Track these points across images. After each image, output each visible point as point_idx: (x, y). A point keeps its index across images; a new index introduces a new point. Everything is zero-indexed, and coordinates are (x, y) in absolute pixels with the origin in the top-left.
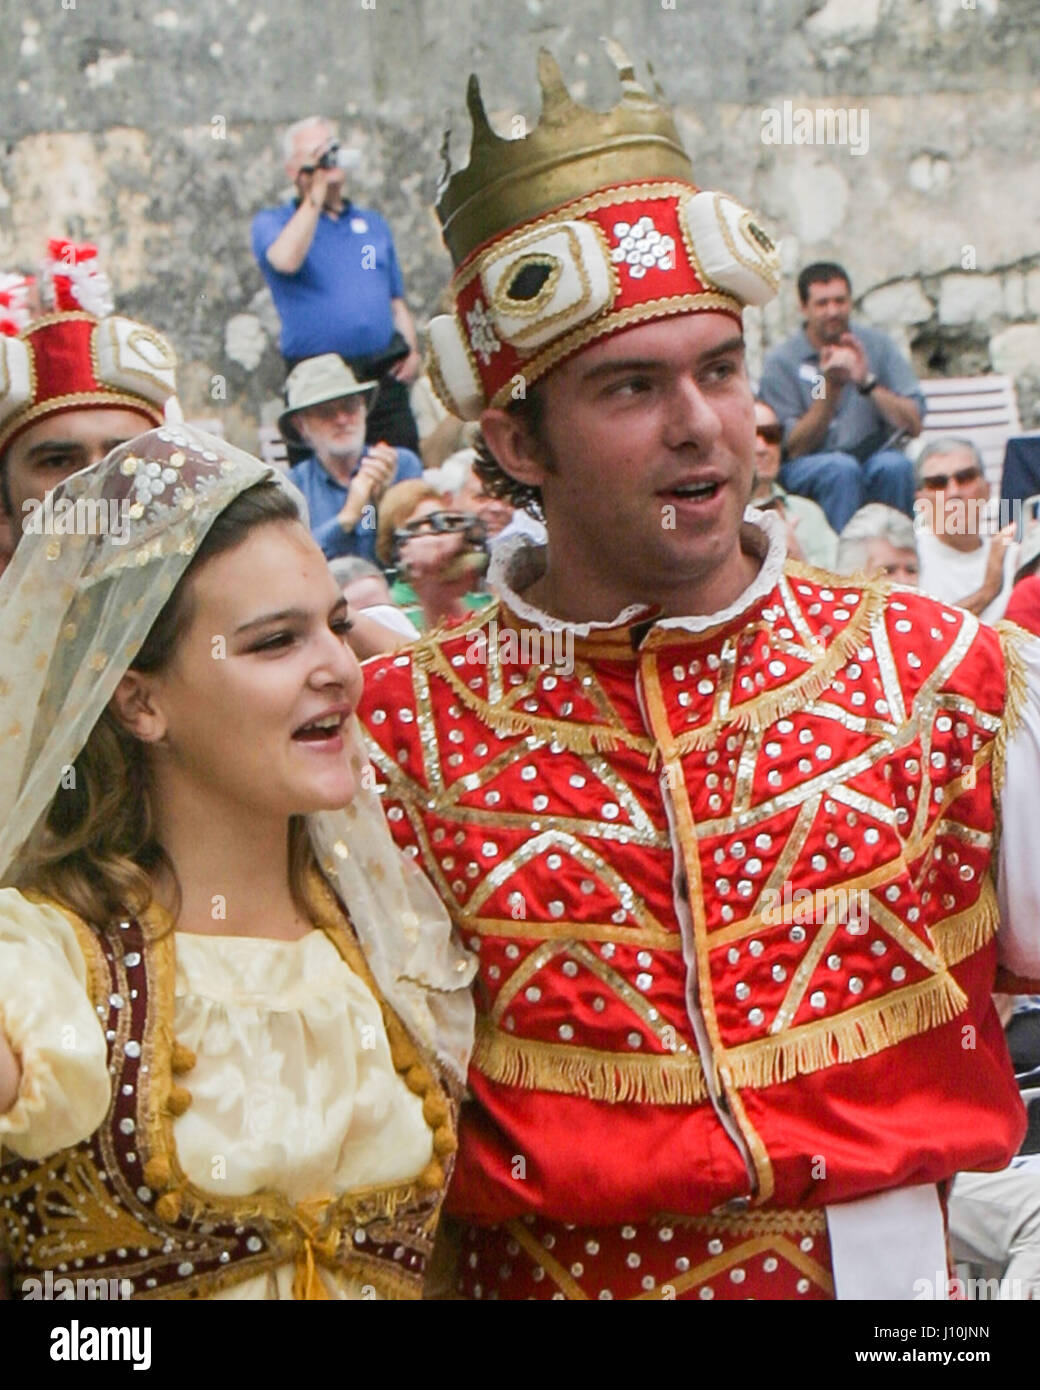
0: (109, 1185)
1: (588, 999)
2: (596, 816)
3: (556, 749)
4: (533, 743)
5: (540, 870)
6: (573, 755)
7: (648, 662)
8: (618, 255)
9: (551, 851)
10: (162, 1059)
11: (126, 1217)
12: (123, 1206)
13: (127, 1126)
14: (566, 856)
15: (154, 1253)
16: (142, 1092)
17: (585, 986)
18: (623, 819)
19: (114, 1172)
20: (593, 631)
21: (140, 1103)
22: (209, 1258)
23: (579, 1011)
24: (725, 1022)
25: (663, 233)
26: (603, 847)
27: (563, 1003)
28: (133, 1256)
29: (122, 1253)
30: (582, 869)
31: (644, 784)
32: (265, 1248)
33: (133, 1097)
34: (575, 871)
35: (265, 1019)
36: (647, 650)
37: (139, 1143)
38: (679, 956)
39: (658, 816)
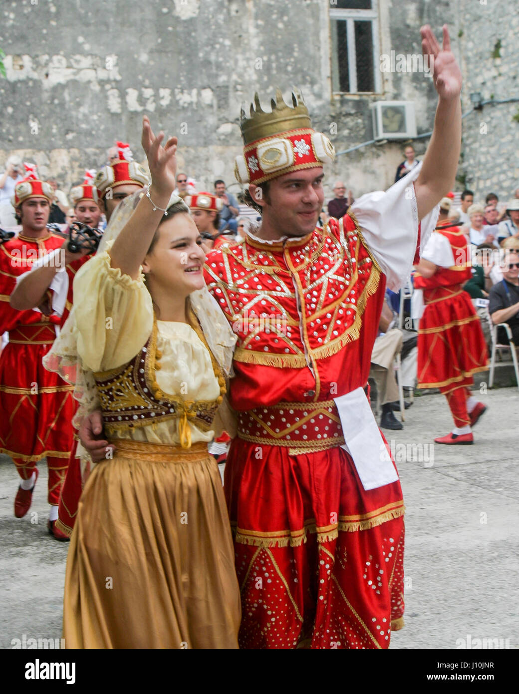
0: (135, 388)
1: (273, 340)
2: (275, 290)
3: (263, 273)
4: (257, 272)
5: (260, 305)
6: (269, 275)
7: (286, 252)
8: (296, 149)
9: (263, 299)
10: (153, 353)
11: (139, 396)
12: (139, 394)
13: (142, 371)
14: (267, 301)
15: (146, 408)
16: (147, 361)
17: (272, 336)
18: (282, 291)
19: (137, 384)
20: (274, 243)
21: (146, 365)
22: (160, 412)
23: (271, 343)
24: (311, 342)
25: (307, 144)
26: (277, 298)
27: (266, 341)
28: (139, 408)
29: (136, 407)
30: (272, 304)
31: (288, 281)
32: (175, 412)
33: (144, 363)
34: (270, 305)
35: (182, 343)
36: (286, 248)
37: (145, 376)
38: (298, 328)
39: (292, 289)
